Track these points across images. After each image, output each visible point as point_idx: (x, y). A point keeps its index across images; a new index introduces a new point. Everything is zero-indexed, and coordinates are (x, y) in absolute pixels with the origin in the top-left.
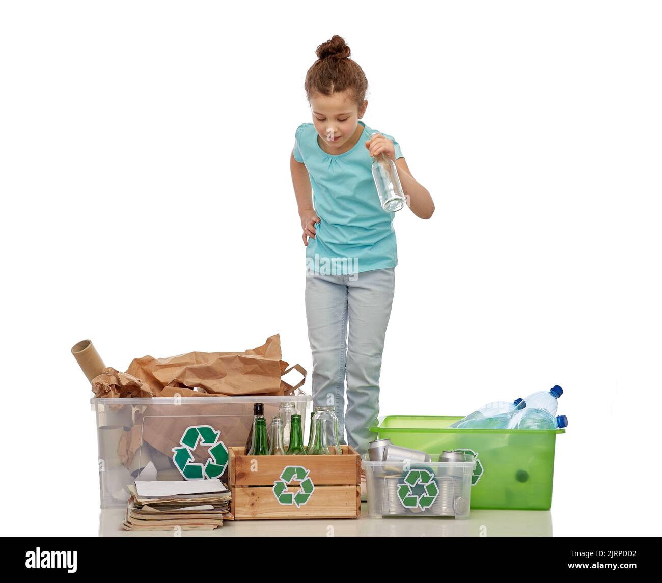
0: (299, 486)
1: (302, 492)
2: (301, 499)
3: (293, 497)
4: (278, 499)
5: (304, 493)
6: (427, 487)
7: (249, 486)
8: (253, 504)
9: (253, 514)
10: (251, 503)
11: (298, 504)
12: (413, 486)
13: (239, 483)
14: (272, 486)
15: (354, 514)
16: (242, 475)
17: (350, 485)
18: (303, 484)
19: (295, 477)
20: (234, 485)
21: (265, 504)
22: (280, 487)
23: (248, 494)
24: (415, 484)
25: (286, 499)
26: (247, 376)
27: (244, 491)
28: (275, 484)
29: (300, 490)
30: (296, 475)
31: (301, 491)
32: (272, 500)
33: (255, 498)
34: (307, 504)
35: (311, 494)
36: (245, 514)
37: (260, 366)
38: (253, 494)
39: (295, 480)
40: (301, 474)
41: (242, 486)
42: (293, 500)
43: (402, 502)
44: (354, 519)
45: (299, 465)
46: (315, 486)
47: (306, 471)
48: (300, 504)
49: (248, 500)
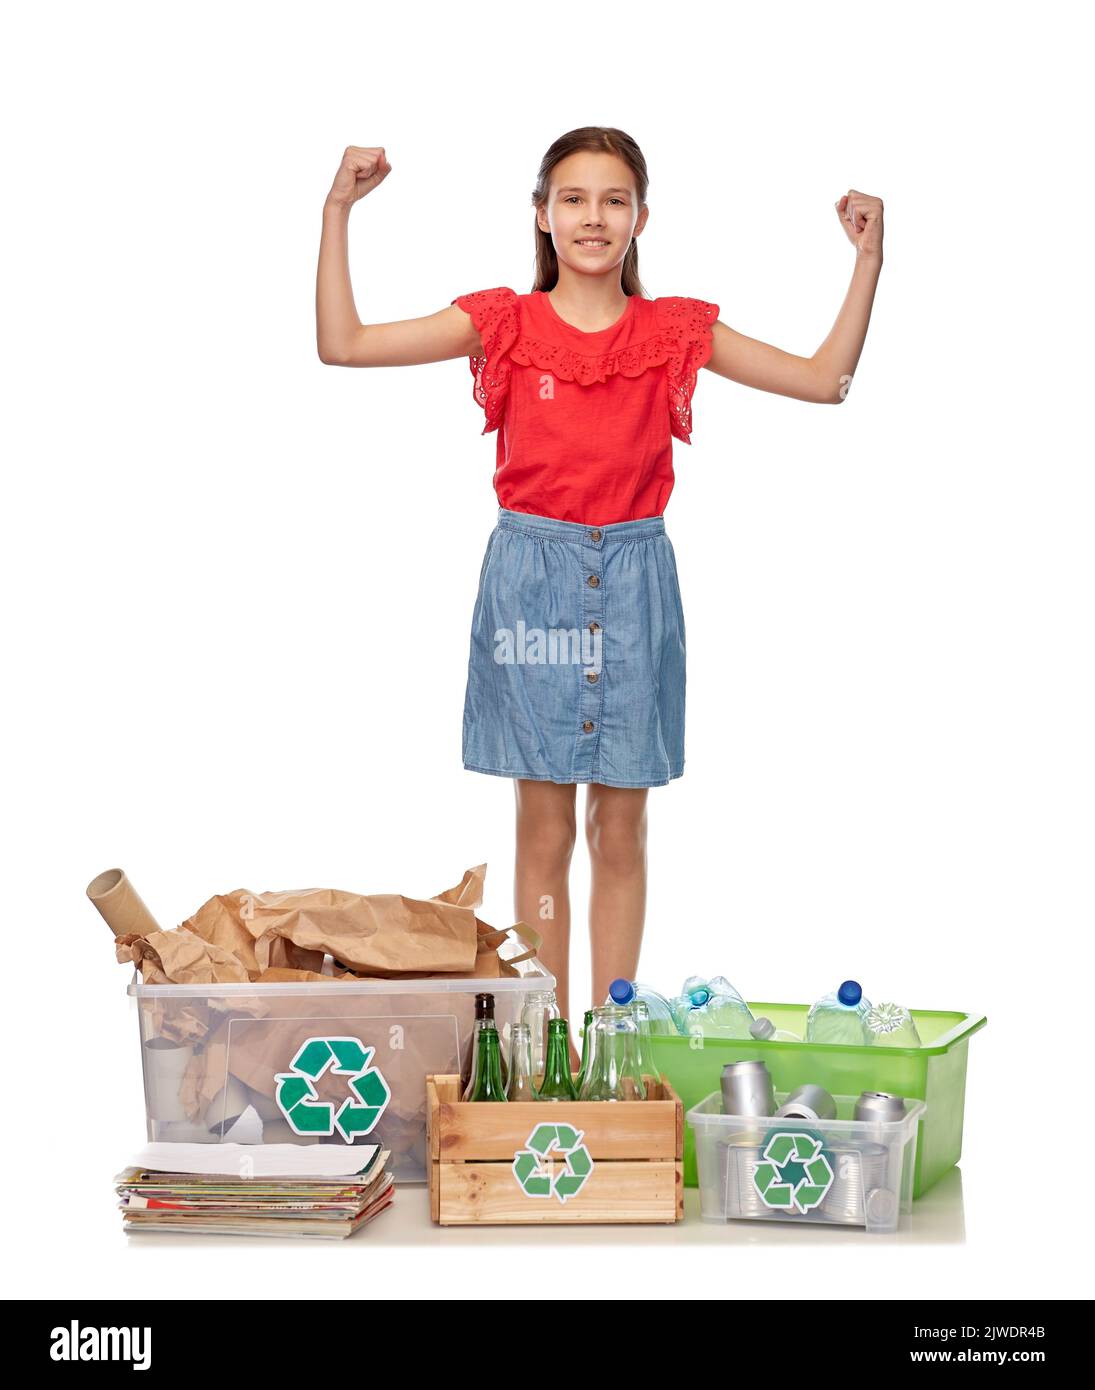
0: (564, 1161)
1: (569, 1172)
2: (567, 1186)
3: (553, 1184)
4: (522, 1186)
5: (573, 1174)
6: (809, 1167)
7: (467, 1162)
8: (473, 1196)
9: (475, 1215)
10: (470, 1193)
11: (562, 1197)
12: (783, 1166)
13: (445, 1154)
14: (512, 1161)
15: (670, 1215)
16: (452, 1141)
17: (662, 1160)
18: (570, 1157)
19: (555, 1145)
20: (437, 1158)
21: (500, 1195)
22: (527, 1164)
23: (464, 1177)
24: (787, 1160)
25: (539, 1186)
26: (415, 936)
27: (456, 1171)
28: (517, 1159)
29: (565, 1170)
30: (557, 1140)
31: (568, 1170)
32: (511, 1187)
33: (478, 1184)
34: (582, 1197)
35: (587, 1176)
36: (460, 1214)
37: (438, 916)
38: (474, 1177)
39: (554, 1149)
40: (568, 1138)
41: (453, 1162)
42: (552, 1188)
43: (762, 1196)
44: (671, 1224)
45: (562, 1121)
46: (595, 1160)
47: (577, 1133)
48: (565, 1196)
49: (464, 1187)
